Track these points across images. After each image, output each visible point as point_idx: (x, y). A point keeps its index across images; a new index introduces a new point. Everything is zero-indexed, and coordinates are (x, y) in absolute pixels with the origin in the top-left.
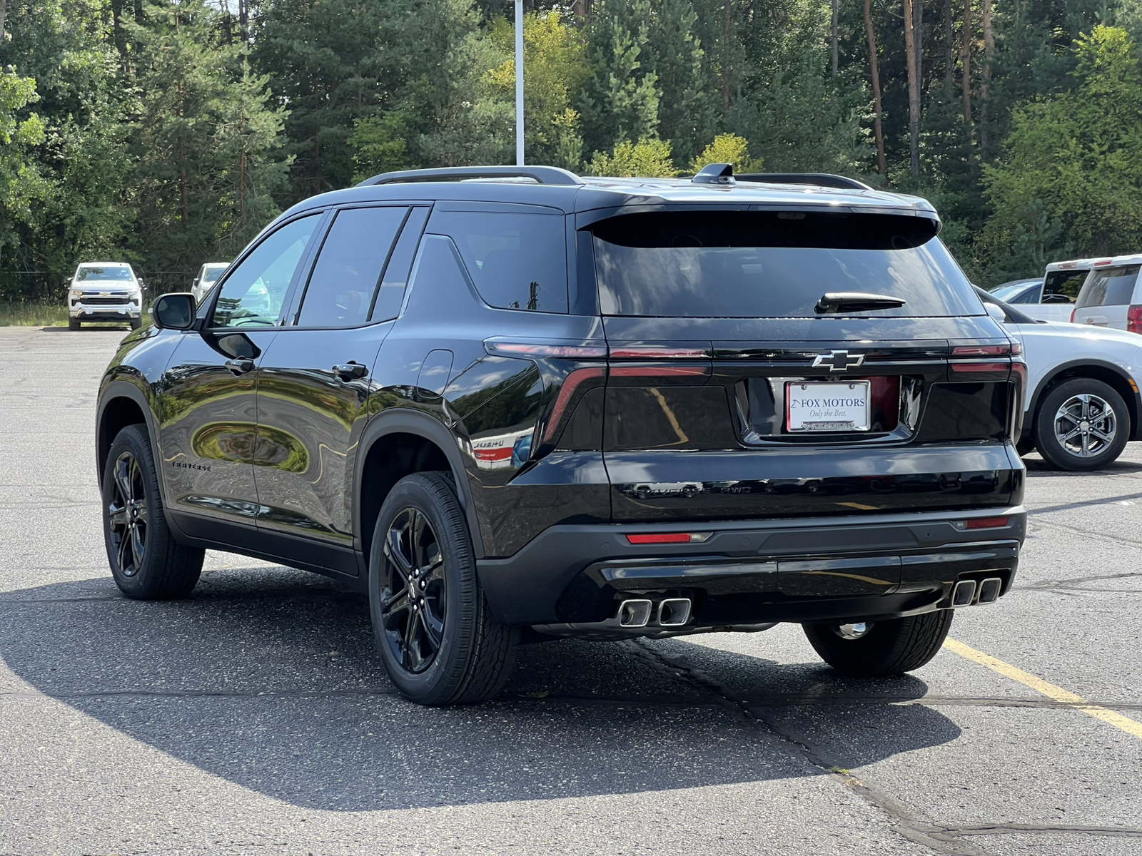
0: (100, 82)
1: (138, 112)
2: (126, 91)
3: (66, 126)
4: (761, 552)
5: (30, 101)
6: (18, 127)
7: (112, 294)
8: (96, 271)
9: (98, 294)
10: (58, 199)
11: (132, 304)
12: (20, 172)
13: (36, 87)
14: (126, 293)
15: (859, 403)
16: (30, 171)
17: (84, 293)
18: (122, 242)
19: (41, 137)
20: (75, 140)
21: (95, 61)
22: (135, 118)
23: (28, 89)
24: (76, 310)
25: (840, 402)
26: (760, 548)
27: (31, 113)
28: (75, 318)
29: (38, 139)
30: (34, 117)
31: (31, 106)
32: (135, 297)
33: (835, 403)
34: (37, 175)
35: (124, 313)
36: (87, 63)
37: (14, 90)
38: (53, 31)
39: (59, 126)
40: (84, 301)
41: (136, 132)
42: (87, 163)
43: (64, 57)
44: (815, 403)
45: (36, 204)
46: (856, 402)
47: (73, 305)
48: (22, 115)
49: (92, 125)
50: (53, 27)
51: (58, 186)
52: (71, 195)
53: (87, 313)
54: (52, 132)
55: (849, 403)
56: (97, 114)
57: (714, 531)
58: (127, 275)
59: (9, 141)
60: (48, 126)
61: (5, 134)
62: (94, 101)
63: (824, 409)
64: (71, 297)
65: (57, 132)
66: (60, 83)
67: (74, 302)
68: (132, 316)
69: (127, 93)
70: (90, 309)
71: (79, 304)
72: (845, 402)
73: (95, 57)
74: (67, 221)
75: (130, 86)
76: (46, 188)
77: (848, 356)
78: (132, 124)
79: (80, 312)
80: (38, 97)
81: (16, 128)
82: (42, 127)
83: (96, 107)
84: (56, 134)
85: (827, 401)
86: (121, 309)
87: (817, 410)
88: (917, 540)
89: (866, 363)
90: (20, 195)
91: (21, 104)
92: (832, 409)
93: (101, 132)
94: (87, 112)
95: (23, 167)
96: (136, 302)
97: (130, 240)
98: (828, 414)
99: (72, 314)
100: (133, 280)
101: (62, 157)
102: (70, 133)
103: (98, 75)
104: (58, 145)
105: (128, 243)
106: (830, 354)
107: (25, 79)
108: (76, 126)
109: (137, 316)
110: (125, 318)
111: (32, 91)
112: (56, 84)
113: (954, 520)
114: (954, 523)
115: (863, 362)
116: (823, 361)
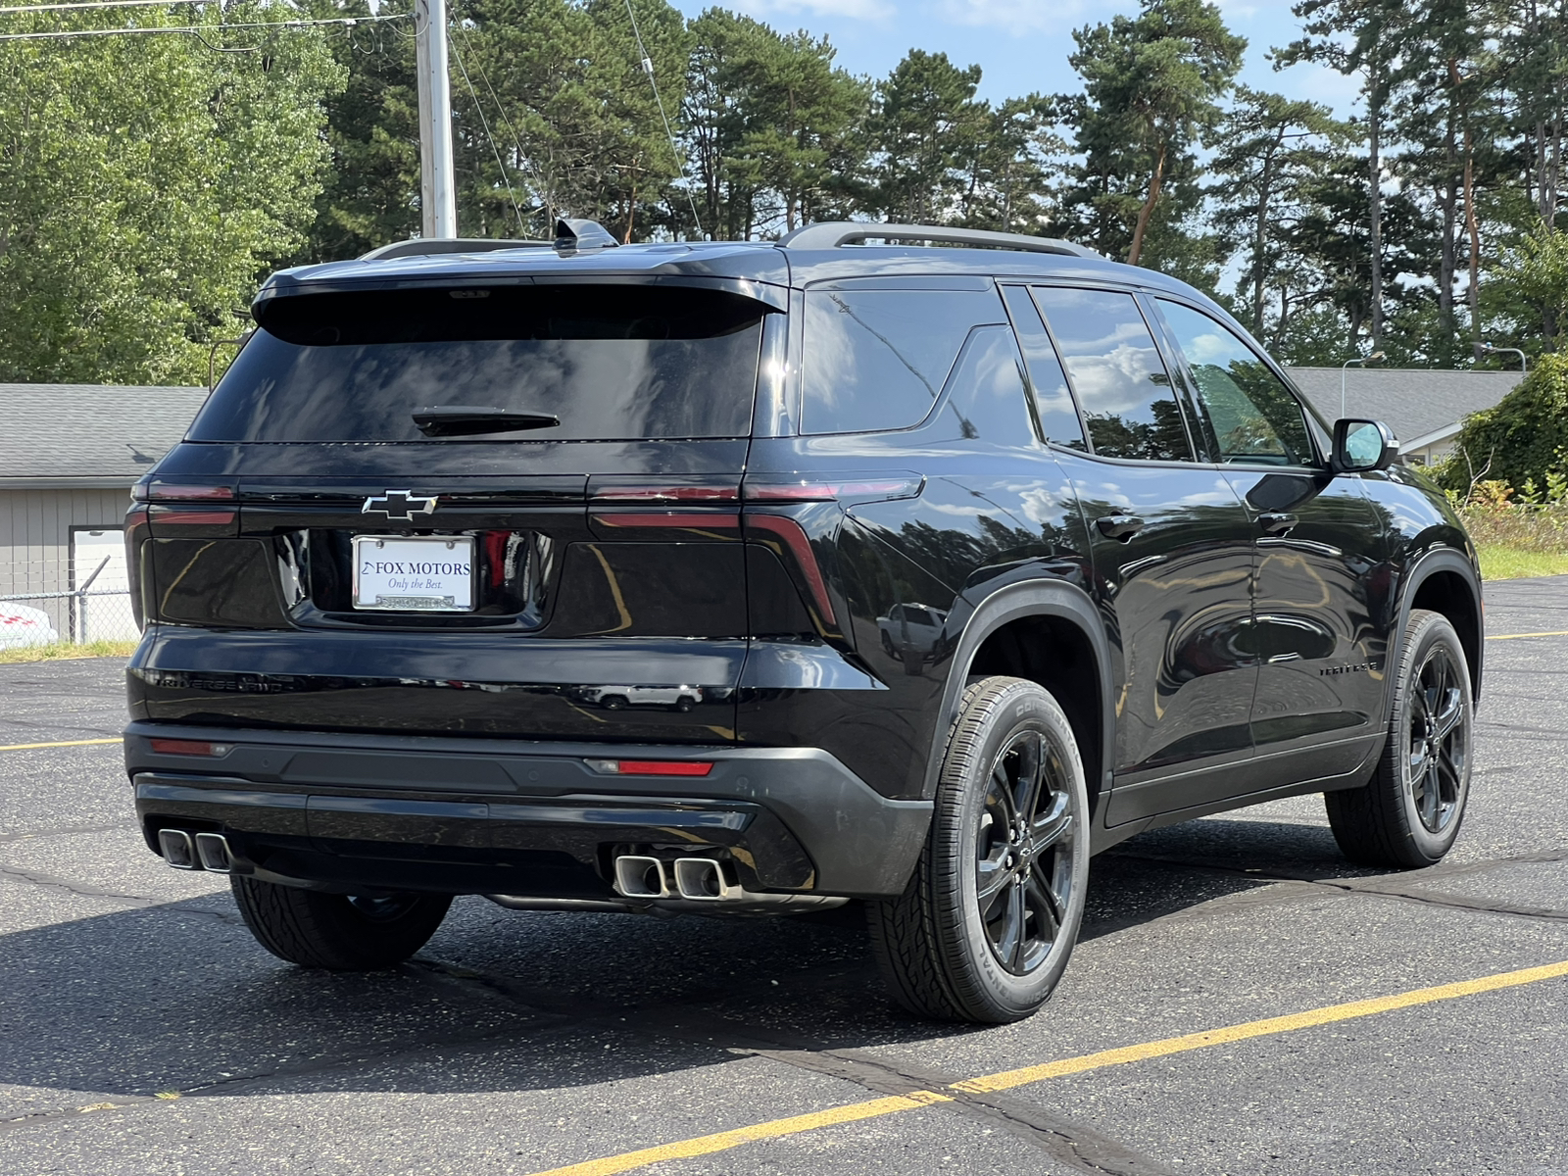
4: (284, 778)
15: (462, 570)
25: (434, 568)
26: (284, 771)
33: (427, 568)
44: (396, 568)
46: (457, 569)
55: (447, 570)
57: (235, 743)
63: (411, 578)
72: (440, 568)
77: (410, 499)
85: (415, 566)
87: (399, 578)
88: (515, 783)
89: (442, 510)
92: (422, 578)
98: (416, 584)
106: (383, 495)
113: (591, 758)
114: (591, 763)
115: (436, 508)
116: (374, 505)
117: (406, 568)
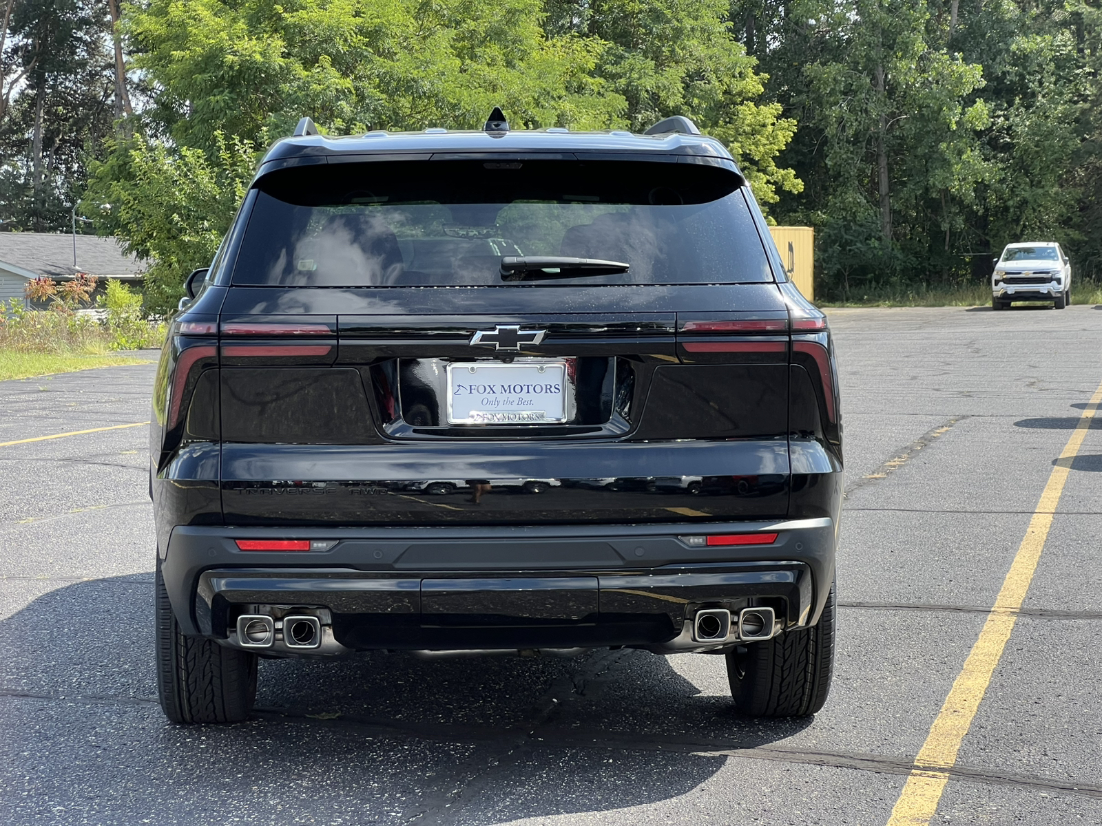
0: (1047, 65)
1: (1088, 92)
2: (1077, 72)
3: (1012, 109)
4: (397, 566)
5: (976, 87)
6: (963, 113)
7: (1034, 273)
8: (1028, 251)
9: (1020, 273)
10: (1002, 181)
11: (1054, 283)
12: (964, 157)
13: (982, 73)
14: (1048, 273)
15: (553, 389)
16: (972, 156)
17: (1007, 273)
18: (1066, 222)
19: (986, 122)
20: (1023, 122)
21: (1043, 44)
22: (1085, 99)
23: (973, 75)
24: (999, 290)
25: (525, 389)
26: (396, 561)
27: (977, 99)
28: (997, 298)
29: (983, 123)
30: (980, 103)
31: (977, 93)
32: (1057, 276)
33: (518, 389)
34: (980, 159)
35: (1046, 292)
36: (1035, 47)
37: (961, 77)
38: (1003, 17)
39: (1006, 109)
40: (1006, 281)
41: (1083, 112)
42: (1032, 145)
43: (1013, 42)
44: (488, 389)
45: (981, 188)
46: (548, 389)
47: (996, 285)
48: (969, 101)
49: (1037, 108)
50: (1003, 13)
51: (1003, 169)
52: (1016, 177)
53: (1009, 292)
54: (999, 117)
55: (538, 389)
56: (1043, 96)
57: (339, 539)
58: (1053, 255)
59: (954, 127)
60: (994, 111)
61: (951, 120)
62: (1041, 83)
63: (502, 397)
64: (995, 277)
65: (1004, 115)
66: (1008, 68)
67: (997, 283)
68: (1054, 295)
69: (1078, 74)
70: (1012, 289)
71: (1001, 284)
72: (531, 389)
73: (1044, 40)
74: (1010, 203)
75: (1082, 67)
76: (989, 171)
77: (520, 332)
78: (1081, 104)
79: (1002, 292)
80: (984, 83)
81: (961, 114)
82: (986, 112)
83: (1043, 89)
84: (1002, 118)
85: (506, 388)
86: (1043, 288)
87: (492, 397)
88: (623, 559)
89: (548, 341)
90: (964, 179)
91: (967, 90)
92: (514, 397)
93: (1047, 114)
94: (1034, 95)
95: (969, 152)
96: (1059, 281)
97: (1075, 220)
98: (507, 402)
99: (995, 294)
100: (1058, 259)
101: (1009, 140)
102: (1016, 116)
103: (1046, 58)
104: (1004, 129)
105: (1071, 223)
106: (493, 329)
107: (971, 66)
108: (1022, 109)
109: (1059, 295)
110: (1048, 296)
111: (978, 77)
112: (1004, 69)
113: (683, 535)
114: (684, 539)
115: (543, 340)
116: (484, 338)
117: (498, 389)
